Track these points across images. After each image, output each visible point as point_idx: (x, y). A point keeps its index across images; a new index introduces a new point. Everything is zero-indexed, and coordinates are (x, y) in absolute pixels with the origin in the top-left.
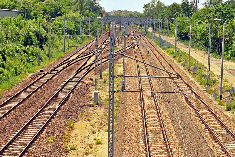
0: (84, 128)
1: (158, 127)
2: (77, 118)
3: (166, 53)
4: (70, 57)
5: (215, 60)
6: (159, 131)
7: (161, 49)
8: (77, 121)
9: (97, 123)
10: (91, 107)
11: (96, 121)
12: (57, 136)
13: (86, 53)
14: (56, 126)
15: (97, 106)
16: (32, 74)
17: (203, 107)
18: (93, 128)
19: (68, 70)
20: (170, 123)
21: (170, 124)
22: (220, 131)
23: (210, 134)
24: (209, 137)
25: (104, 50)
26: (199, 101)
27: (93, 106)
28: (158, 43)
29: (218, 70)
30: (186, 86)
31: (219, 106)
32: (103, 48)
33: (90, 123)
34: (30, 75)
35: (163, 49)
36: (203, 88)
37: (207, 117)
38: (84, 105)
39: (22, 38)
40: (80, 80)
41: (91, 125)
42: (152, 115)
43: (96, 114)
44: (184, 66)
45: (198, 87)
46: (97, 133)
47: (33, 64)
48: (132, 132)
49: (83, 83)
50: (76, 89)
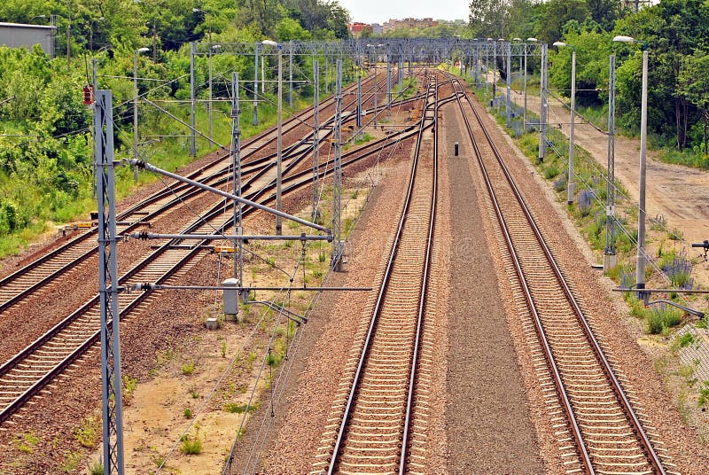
0: (163, 402)
1: (397, 394)
2: (152, 367)
3: (517, 151)
4: (206, 169)
5: (665, 170)
6: (396, 408)
7: (508, 138)
8: (151, 378)
9: (213, 384)
10: (210, 329)
11: (212, 377)
12: (58, 429)
13: (260, 155)
14: (65, 398)
15: (233, 325)
16: (62, 226)
17: (572, 323)
18: (192, 401)
19: (181, 213)
20: (442, 380)
21: (440, 385)
22: (596, 406)
23: (560, 415)
24: (554, 426)
25: (323, 143)
26: (565, 306)
27: (218, 327)
28: (502, 119)
29: (661, 202)
30: (540, 256)
31: (631, 319)
32: (321, 137)
33: (190, 383)
34: (55, 228)
35: (513, 137)
36: (598, 259)
37: (570, 359)
38: (188, 326)
39: (52, 114)
40: (203, 244)
41: (191, 392)
42: (393, 354)
43: (219, 354)
44: (559, 191)
45: (583, 258)
46: (199, 417)
47: (76, 195)
48: (307, 414)
49: (212, 252)
50: (182, 272)
